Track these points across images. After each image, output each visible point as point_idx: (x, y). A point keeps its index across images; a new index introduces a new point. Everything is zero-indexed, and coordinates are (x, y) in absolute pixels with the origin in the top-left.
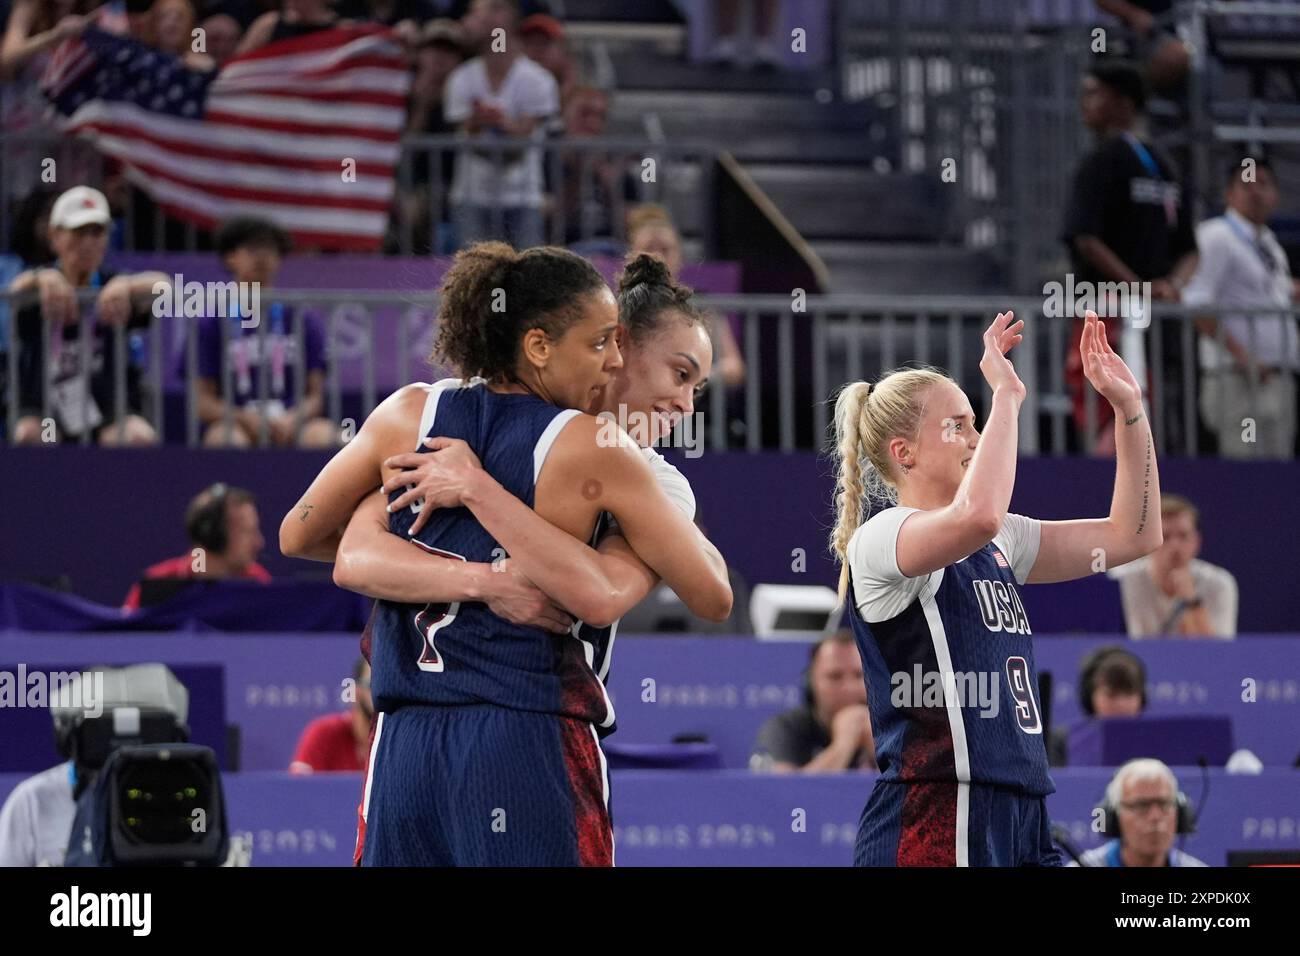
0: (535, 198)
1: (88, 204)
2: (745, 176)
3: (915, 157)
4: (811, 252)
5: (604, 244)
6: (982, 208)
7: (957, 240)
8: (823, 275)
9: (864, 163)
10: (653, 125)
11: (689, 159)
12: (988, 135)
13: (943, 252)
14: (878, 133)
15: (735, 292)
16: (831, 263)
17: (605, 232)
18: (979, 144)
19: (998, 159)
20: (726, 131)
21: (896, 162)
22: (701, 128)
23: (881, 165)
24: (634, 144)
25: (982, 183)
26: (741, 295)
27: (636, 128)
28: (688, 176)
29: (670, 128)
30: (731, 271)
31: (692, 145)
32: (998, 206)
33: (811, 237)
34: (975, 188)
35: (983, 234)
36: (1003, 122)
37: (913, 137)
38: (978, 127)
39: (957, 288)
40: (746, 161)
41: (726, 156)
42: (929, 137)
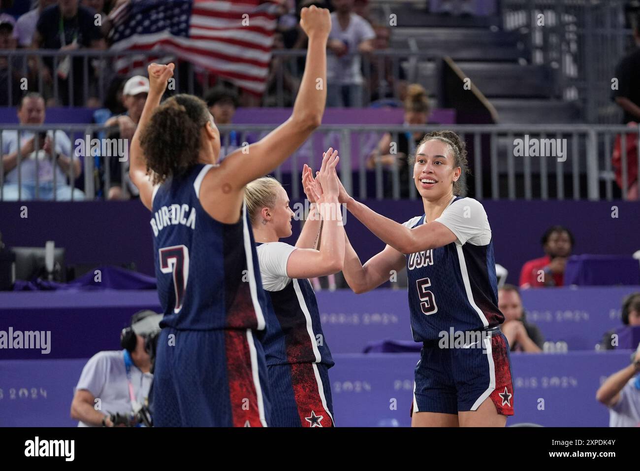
0: (358, 79)
1: (141, 84)
2: (457, 67)
3: (538, 57)
4: (489, 104)
5: (389, 101)
6: (571, 82)
7: (559, 97)
8: (495, 115)
9: (515, 61)
10: (413, 44)
11: (430, 60)
12: (574, 47)
13: (553, 103)
14: (520, 46)
15: (454, 123)
16: (499, 109)
17: (390, 95)
18: (569, 51)
19: (578, 59)
20: (447, 46)
21: (529, 60)
22: (436, 44)
23: (522, 62)
24: (403, 53)
25: (571, 69)
26: (455, 125)
27: (405, 45)
28: (430, 68)
29: (421, 45)
30: (451, 113)
31: (431, 52)
32: (578, 82)
33: (489, 97)
34: (568, 71)
35: (571, 94)
36: (581, 40)
37: (537, 48)
38: (568, 43)
39: (559, 120)
40: (457, 60)
41: (448, 58)
42: (545, 48)
